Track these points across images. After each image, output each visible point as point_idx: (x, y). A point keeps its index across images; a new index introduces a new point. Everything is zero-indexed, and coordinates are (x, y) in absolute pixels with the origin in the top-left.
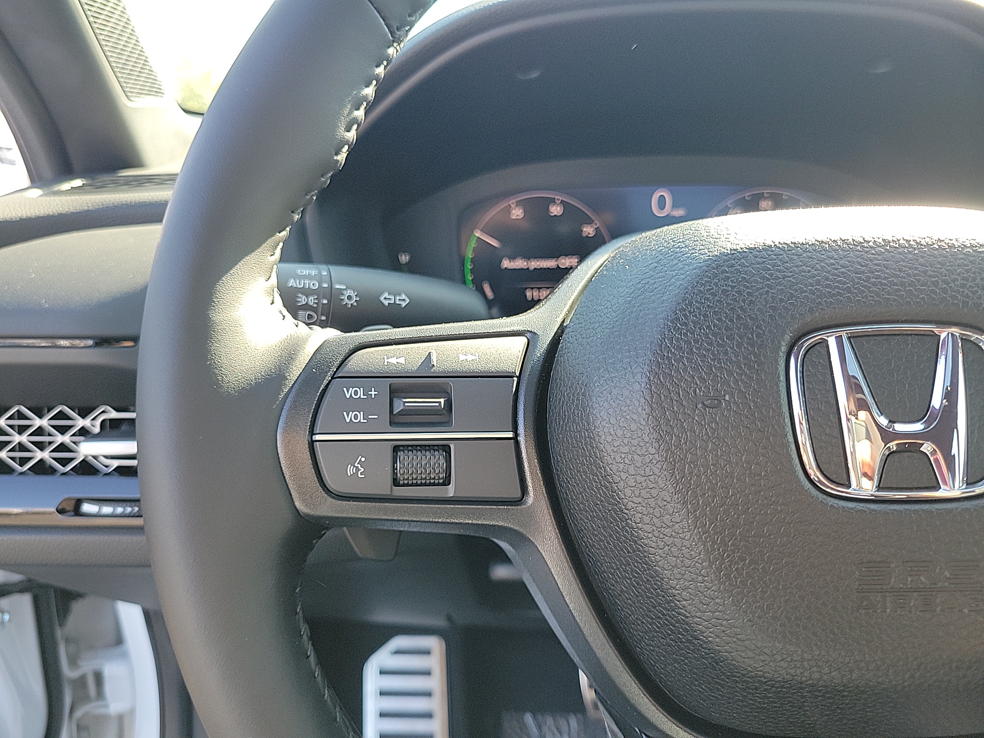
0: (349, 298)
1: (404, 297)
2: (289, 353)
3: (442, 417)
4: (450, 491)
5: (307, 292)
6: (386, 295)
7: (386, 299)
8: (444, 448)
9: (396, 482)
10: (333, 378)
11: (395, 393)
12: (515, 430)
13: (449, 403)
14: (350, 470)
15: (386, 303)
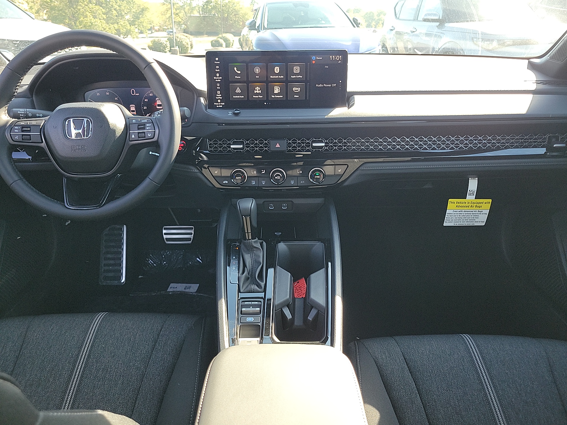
0: (30, 115)
1: (41, 115)
2: (7, 122)
3: (29, 131)
4: (31, 141)
5: (22, 114)
6: (38, 114)
7: (37, 115)
8: (30, 135)
9: (23, 140)
10: (14, 125)
11: (22, 128)
12: (41, 133)
13: (30, 129)
14: (16, 138)
15: (38, 116)
